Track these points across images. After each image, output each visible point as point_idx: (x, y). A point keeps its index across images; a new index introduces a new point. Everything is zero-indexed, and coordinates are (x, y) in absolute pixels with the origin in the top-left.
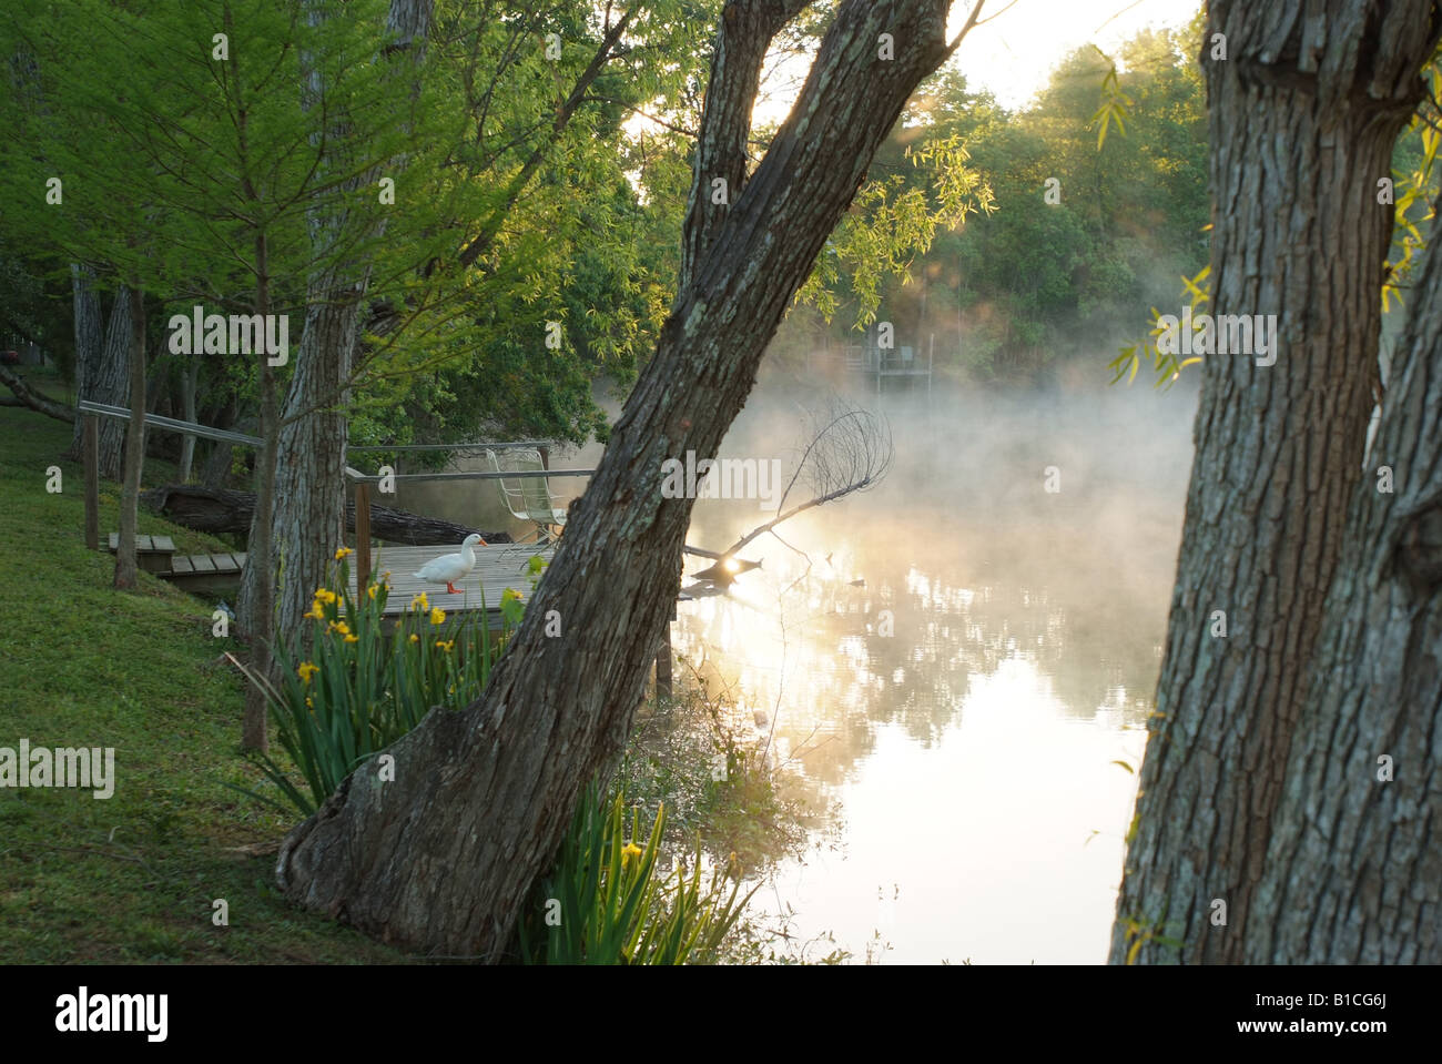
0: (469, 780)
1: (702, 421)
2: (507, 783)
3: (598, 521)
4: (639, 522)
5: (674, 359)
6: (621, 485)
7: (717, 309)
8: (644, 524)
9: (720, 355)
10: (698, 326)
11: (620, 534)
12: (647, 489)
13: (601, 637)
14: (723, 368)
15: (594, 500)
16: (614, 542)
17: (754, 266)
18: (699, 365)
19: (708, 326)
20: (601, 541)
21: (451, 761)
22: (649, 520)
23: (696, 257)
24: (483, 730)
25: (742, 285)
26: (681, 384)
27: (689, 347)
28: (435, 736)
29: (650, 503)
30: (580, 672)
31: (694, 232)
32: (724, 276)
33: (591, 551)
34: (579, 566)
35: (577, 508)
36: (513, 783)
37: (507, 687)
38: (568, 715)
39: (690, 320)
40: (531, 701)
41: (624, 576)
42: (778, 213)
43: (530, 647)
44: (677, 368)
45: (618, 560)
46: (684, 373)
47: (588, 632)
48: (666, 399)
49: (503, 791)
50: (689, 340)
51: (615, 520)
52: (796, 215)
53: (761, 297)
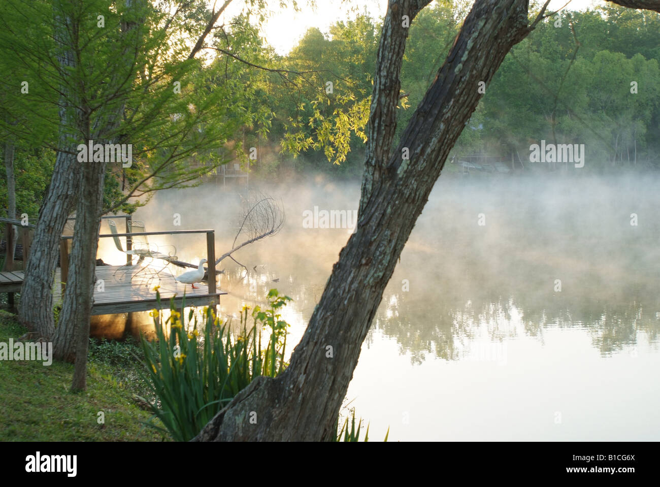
0: (287, 416)
1: (407, 221)
2: (307, 415)
3: (352, 275)
4: (376, 275)
5: (393, 189)
6: (365, 256)
7: (416, 163)
8: (379, 276)
9: (417, 187)
10: (405, 172)
11: (365, 282)
12: (380, 258)
13: (355, 337)
14: (418, 193)
15: (349, 263)
16: (362, 286)
17: (434, 140)
18: (407, 192)
19: (411, 172)
20: (355, 285)
21: (277, 406)
22: (381, 274)
23: (377, 134)
24: (293, 389)
25: (429, 150)
26: (397, 202)
27: (401, 182)
28: (268, 393)
29: (382, 265)
30: (345, 356)
31: (377, 121)
32: (419, 145)
33: (349, 290)
34: (342, 299)
35: (339, 268)
36: (309, 416)
37: (305, 365)
38: (339, 379)
39: (400, 168)
40: (319, 372)
41: (367, 304)
42: (447, 113)
43: (316, 343)
44: (394, 193)
45: (363, 296)
46: (398, 196)
47: (349, 333)
48: (389, 210)
49: (304, 421)
50: (401, 179)
51: (362, 274)
52: (456, 114)
53: (437, 157)
